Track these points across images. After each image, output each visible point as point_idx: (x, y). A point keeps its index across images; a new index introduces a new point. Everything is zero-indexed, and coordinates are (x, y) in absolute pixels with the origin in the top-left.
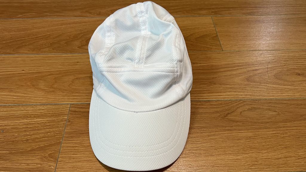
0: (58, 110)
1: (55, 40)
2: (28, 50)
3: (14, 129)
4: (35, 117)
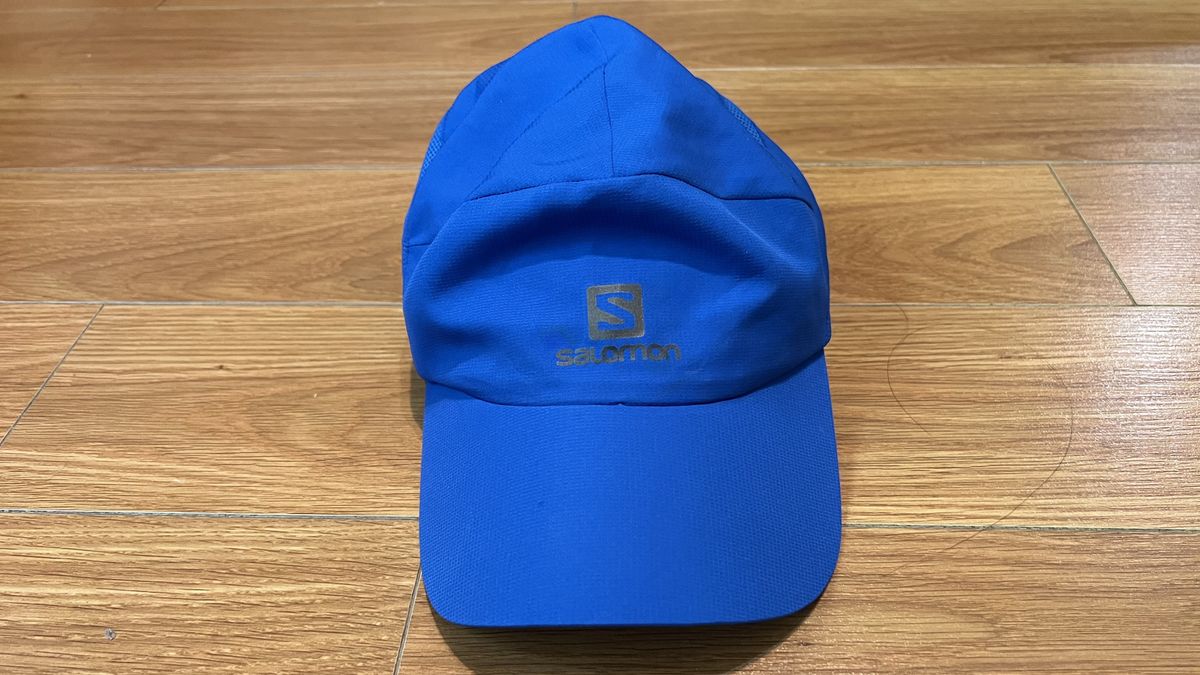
1: (362, 247)
2: (247, 287)
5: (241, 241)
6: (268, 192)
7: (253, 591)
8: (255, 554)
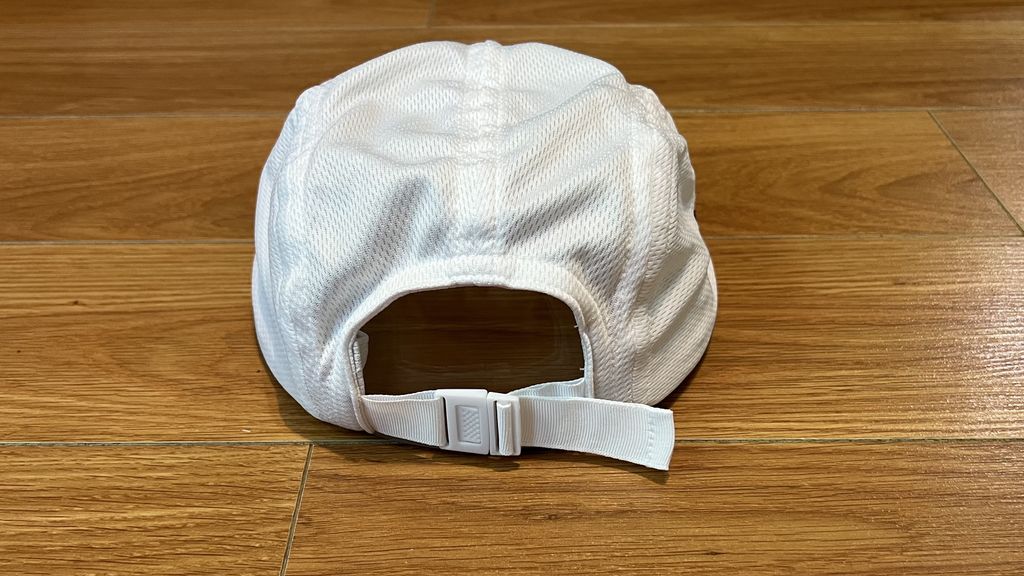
0: (246, 471)
2: (102, 227)
3: (24, 552)
4: (128, 499)
5: (93, 184)
7: (118, 516)
8: (119, 481)
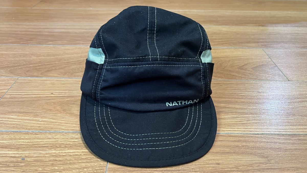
5: (56, 63)
6: (63, 51)
7: (63, 152)
8: (64, 142)
